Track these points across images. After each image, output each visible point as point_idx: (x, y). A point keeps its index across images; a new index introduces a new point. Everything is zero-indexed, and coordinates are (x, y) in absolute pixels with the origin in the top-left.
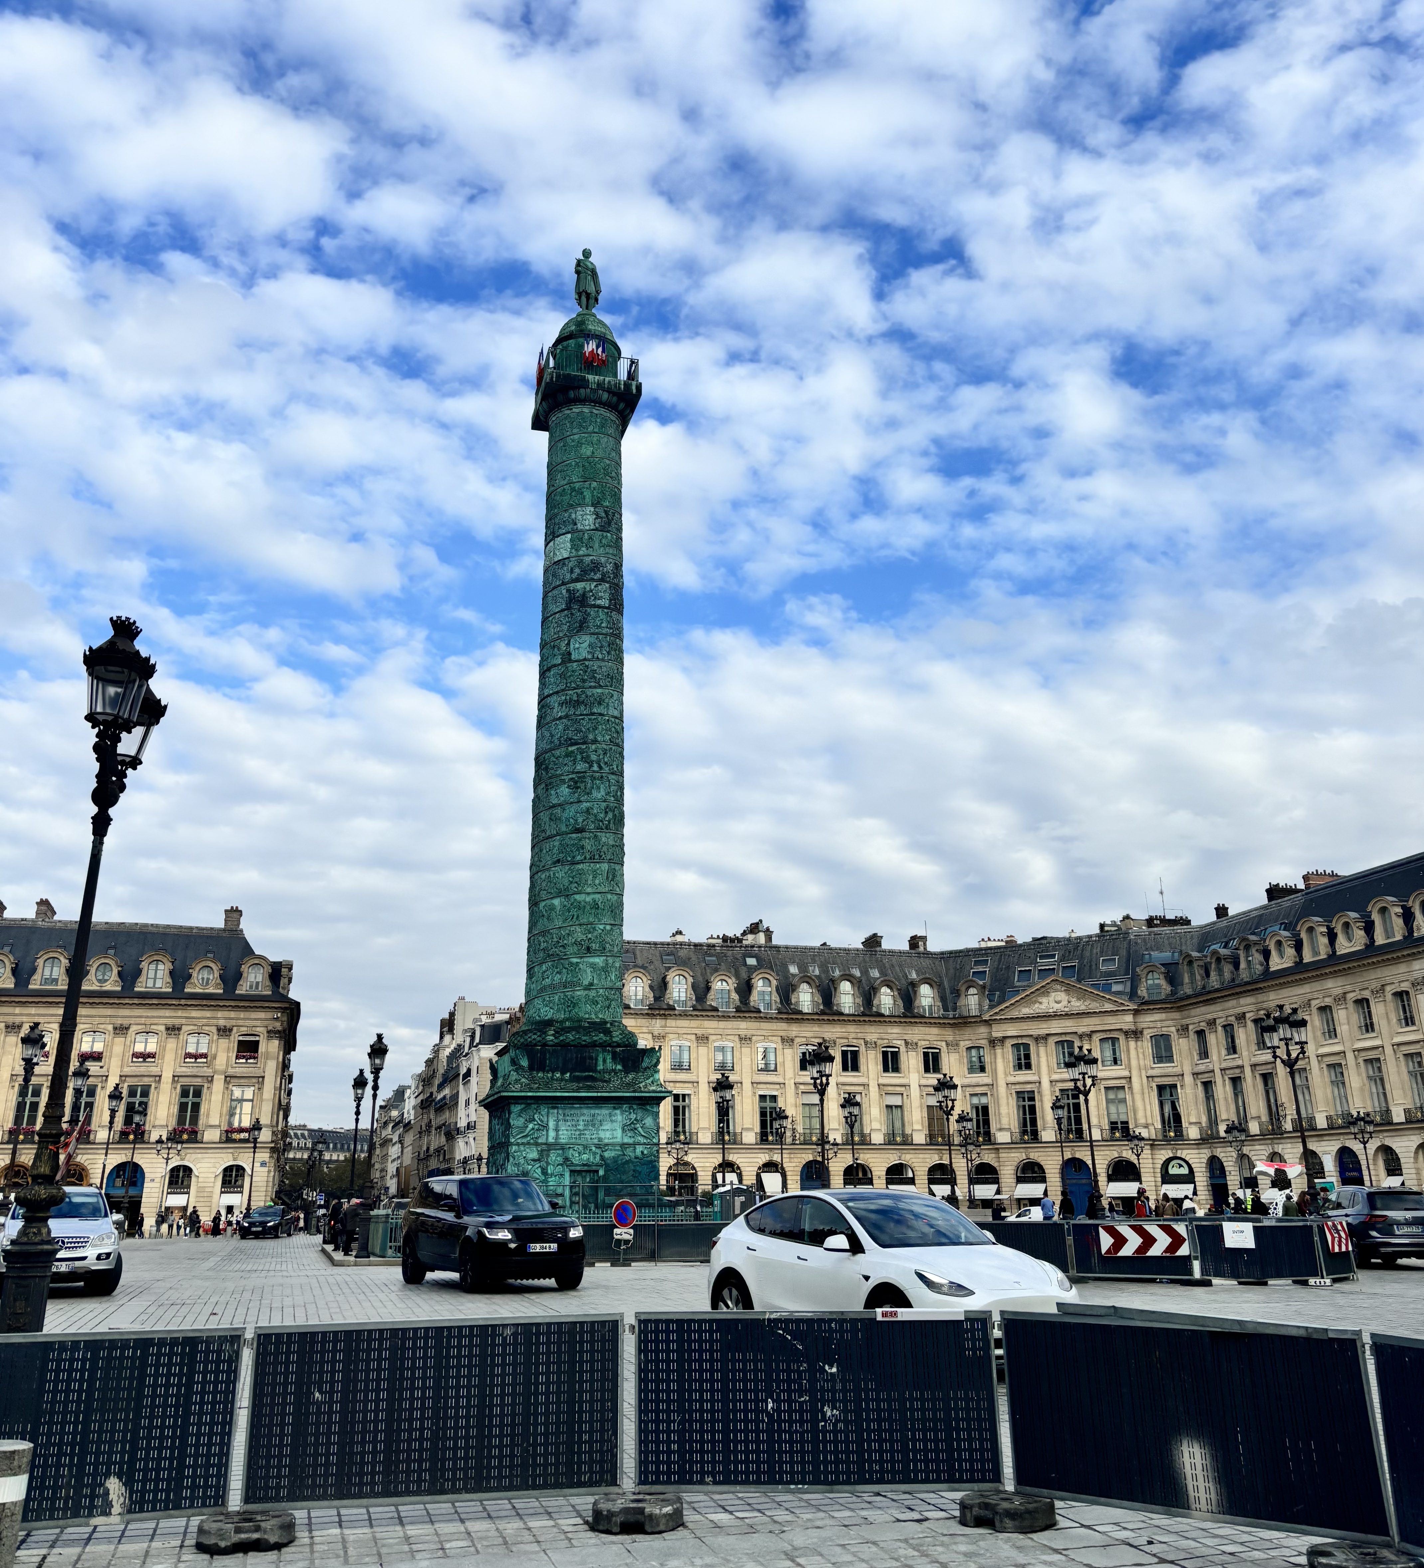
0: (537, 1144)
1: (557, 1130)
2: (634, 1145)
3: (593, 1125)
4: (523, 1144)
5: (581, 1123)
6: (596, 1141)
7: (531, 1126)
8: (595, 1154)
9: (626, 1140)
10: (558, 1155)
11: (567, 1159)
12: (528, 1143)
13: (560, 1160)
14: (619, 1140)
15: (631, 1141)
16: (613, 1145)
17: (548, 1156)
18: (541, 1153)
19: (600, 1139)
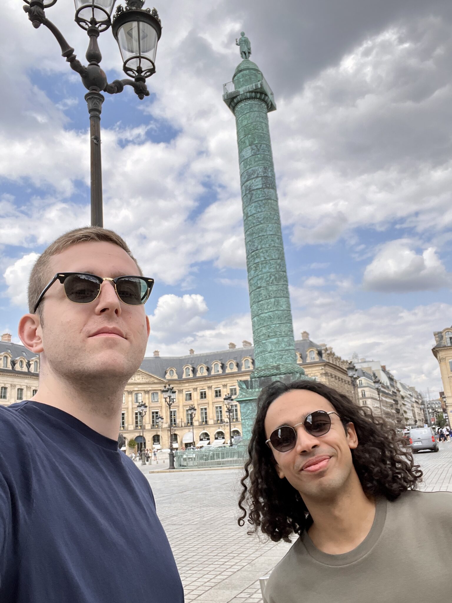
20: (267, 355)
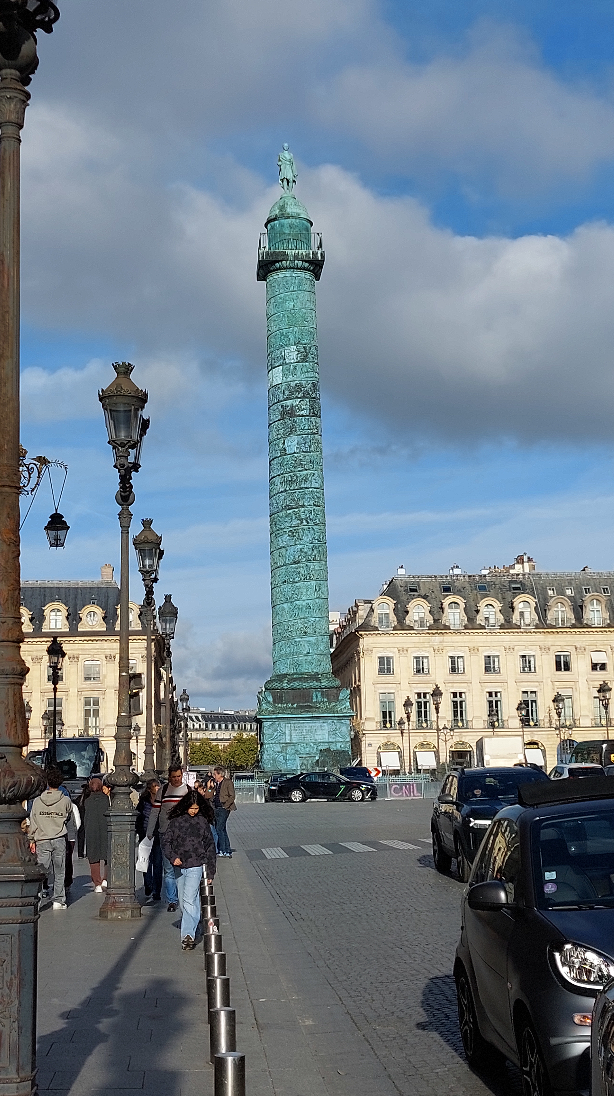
0: (280, 743)
3: (311, 732)
5: (304, 731)
6: (314, 741)
7: (276, 733)
8: (313, 748)
11: (297, 751)
13: (293, 751)
16: (323, 742)
19: (316, 740)
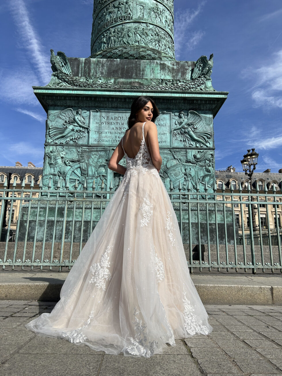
0: (77, 146)
1: (99, 132)
2: (186, 148)
4: (61, 145)
7: (71, 127)
9: (176, 144)
10: (100, 157)
12: (67, 144)
14: (168, 144)
15: (181, 145)
17: (89, 157)
18: (81, 155)
20: (128, 25)
